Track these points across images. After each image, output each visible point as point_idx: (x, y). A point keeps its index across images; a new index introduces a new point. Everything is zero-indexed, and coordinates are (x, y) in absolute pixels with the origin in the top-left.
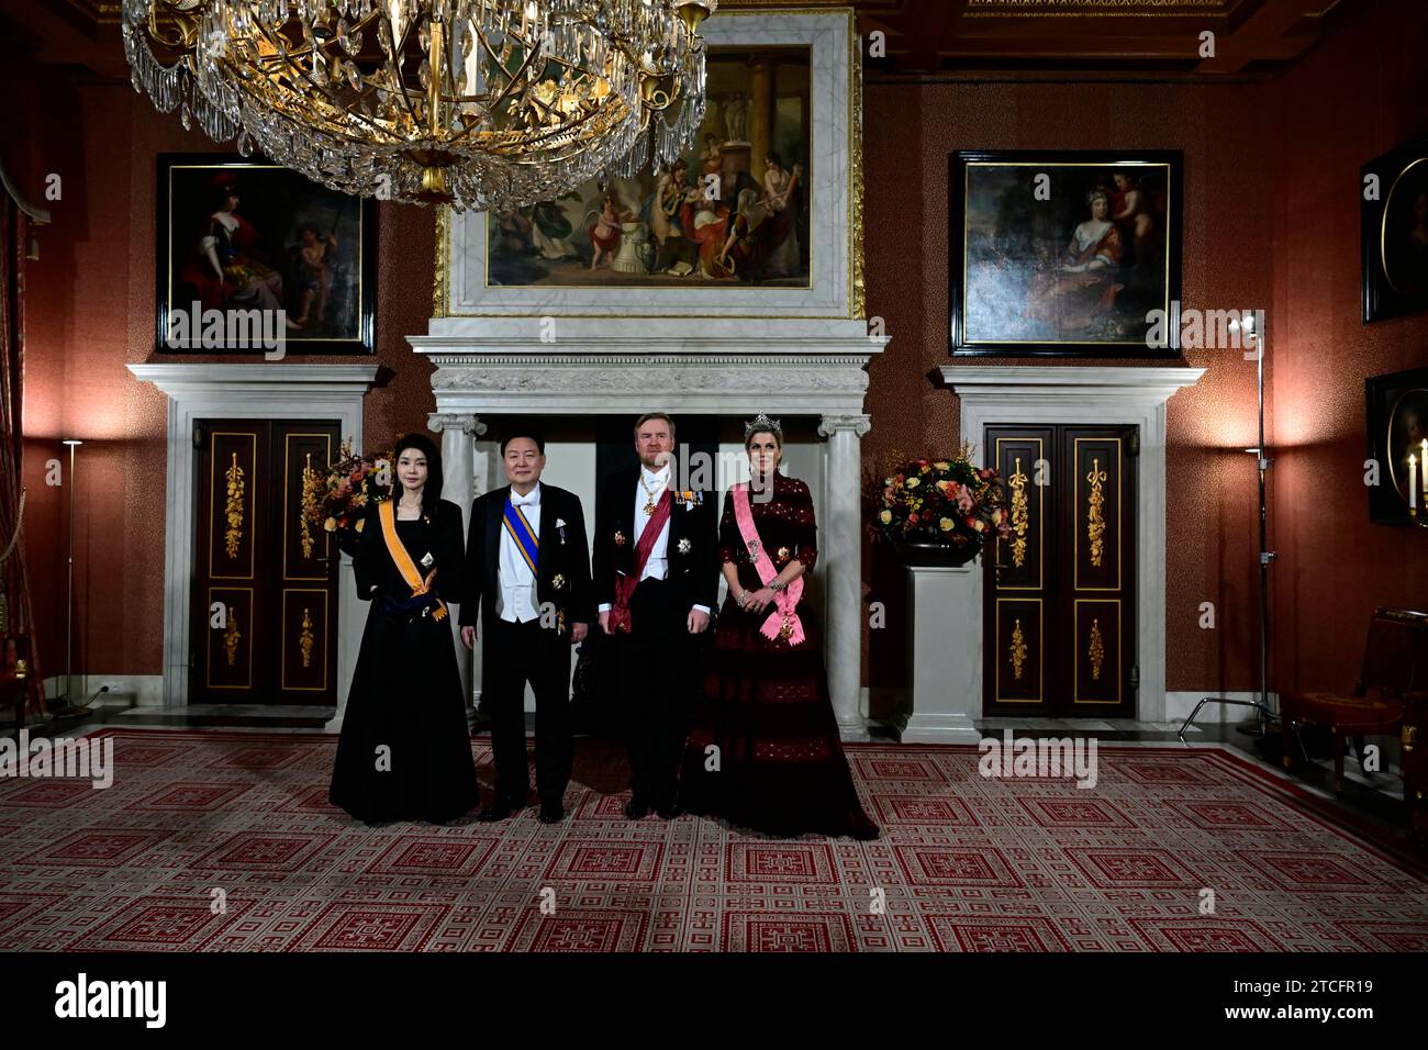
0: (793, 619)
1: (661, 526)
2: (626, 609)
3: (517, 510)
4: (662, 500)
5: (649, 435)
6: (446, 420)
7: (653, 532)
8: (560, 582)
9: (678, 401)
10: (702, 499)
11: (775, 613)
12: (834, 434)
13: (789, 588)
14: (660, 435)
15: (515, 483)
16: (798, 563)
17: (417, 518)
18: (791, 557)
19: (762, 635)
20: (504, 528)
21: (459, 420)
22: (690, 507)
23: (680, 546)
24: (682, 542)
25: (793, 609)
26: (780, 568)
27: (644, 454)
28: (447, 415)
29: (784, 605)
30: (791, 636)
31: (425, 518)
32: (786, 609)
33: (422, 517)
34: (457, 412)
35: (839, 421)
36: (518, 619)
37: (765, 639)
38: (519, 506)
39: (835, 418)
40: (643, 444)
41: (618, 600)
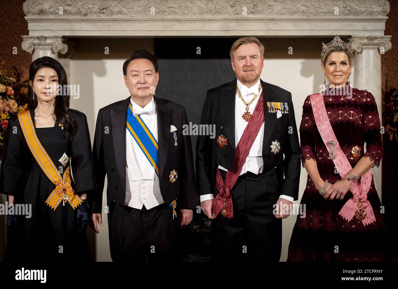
0: (365, 204)
1: (257, 131)
2: (228, 198)
3: (137, 118)
4: (257, 109)
5: (244, 58)
6: (37, 41)
7: (250, 136)
8: (175, 177)
9: (233, 25)
10: (287, 109)
11: (350, 200)
12: (361, 52)
13: (362, 179)
14: (253, 57)
15: (136, 96)
16: (368, 159)
17: (53, 125)
18: (362, 154)
19: (340, 217)
20: (128, 133)
21: (48, 41)
22: (279, 115)
23: (272, 147)
24: (273, 143)
25: (366, 197)
26: (353, 164)
27: (241, 73)
28: (38, 38)
29: (358, 193)
30: (364, 218)
31: (60, 125)
32: (361, 197)
33: (56, 124)
34: (46, 34)
35: (366, 41)
36: (144, 206)
37: (344, 221)
38: (139, 115)
39: (362, 38)
40: (238, 65)
41: (221, 191)
